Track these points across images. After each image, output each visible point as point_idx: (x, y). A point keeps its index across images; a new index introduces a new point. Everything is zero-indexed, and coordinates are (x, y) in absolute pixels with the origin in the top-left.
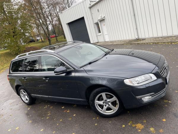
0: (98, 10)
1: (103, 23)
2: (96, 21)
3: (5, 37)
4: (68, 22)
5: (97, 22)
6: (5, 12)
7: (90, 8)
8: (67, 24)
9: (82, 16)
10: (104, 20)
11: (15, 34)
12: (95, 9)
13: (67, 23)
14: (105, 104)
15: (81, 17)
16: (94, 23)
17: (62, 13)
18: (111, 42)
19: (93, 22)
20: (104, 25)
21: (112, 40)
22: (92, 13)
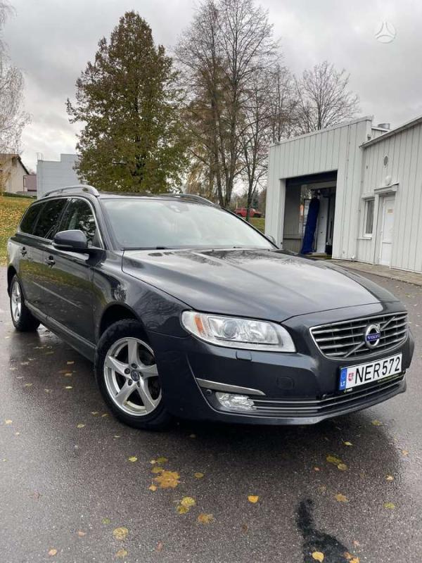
0: (386, 161)
1: (387, 205)
2: (369, 193)
3: (113, 172)
4: (286, 176)
5: (371, 195)
6: (137, 109)
7: (365, 148)
8: (282, 180)
9: (334, 168)
10: (393, 194)
11: (140, 171)
12: (377, 155)
13: (282, 177)
14: (129, 376)
15: (328, 169)
16: (364, 196)
17: (279, 144)
18: (395, 270)
19: (361, 194)
20: (390, 211)
21: (399, 266)
22: (366, 164)
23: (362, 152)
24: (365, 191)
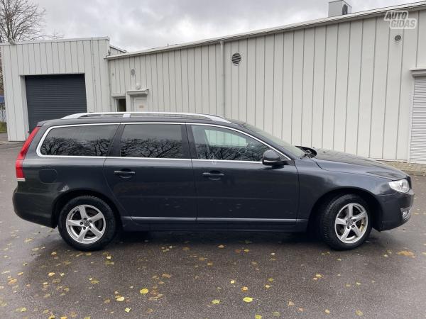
0: (133, 72)
2: (120, 93)
5: (122, 95)
7: (109, 60)
8: (22, 76)
9: (81, 71)
10: (145, 95)
12: (123, 67)
13: (22, 74)
15: (75, 71)
19: (110, 94)
22: (112, 72)
23: (107, 63)
24: (114, 91)
